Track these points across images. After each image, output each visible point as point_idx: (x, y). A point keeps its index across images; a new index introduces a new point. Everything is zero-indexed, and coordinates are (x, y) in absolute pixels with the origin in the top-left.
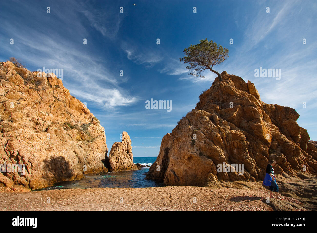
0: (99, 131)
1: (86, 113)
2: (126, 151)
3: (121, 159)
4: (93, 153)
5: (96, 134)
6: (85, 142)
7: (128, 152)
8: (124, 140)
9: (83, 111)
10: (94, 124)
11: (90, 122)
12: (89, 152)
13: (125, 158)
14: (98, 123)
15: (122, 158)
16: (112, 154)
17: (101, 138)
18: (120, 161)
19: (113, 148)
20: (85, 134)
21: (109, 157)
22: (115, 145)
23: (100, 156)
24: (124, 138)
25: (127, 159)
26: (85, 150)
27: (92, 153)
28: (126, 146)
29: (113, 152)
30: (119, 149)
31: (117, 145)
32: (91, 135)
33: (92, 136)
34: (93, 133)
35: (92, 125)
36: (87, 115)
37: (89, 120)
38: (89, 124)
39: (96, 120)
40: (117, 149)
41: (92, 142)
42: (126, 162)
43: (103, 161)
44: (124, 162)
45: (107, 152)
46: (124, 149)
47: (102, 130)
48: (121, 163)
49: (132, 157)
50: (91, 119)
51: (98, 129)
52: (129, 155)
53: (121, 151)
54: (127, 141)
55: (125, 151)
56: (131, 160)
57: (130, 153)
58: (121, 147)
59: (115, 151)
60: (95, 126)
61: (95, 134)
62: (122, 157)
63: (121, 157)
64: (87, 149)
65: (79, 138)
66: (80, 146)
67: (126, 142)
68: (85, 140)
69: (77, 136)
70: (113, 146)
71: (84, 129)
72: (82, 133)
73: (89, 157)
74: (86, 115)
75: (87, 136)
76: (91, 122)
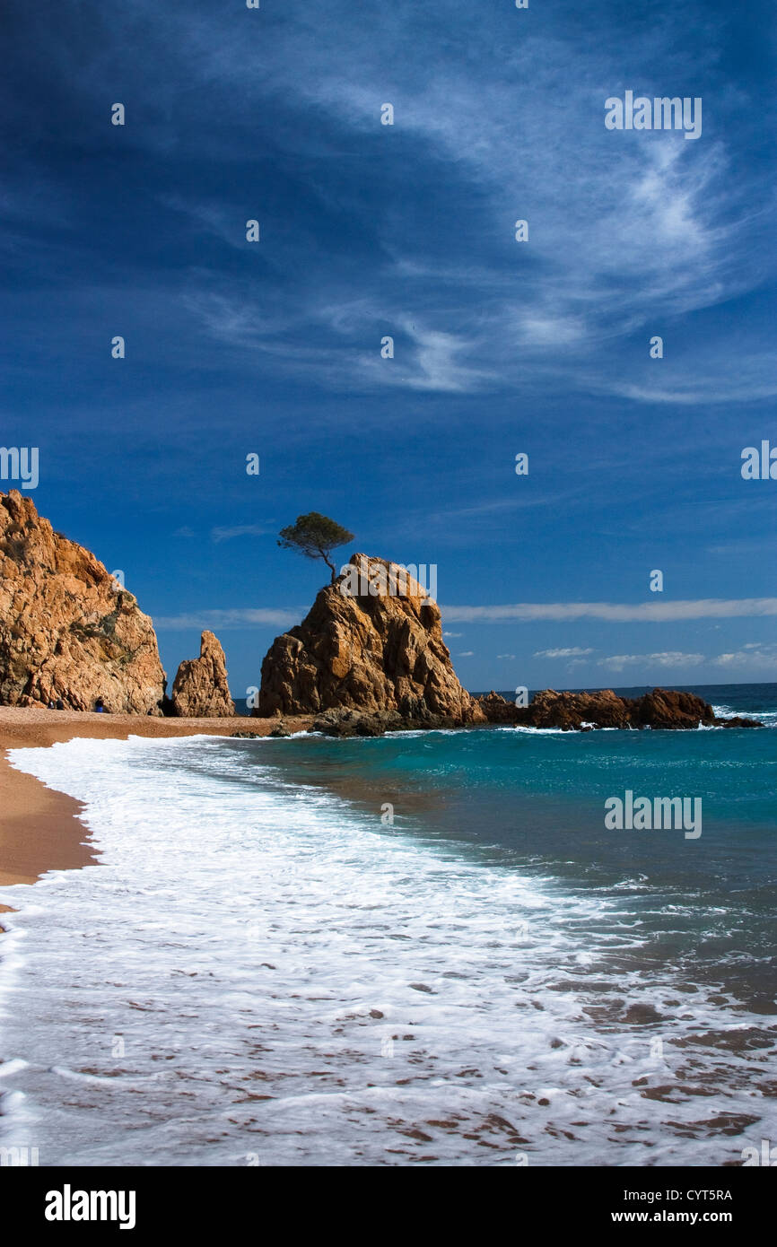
0: (142, 632)
1: (98, 579)
2: (211, 680)
3: (201, 701)
4: (140, 688)
5: (136, 640)
6: (117, 662)
7: (217, 684)
8: (205, 653)
9: (88, 572)
10: (127, 612)
11: (114, 609)
12: (130, 685)
13: (210, 697)
14: (136, 608)
15: (204, 698)
16: (180, 690)
17: (149, 651)
18: (198, 703)
19: (180, 674)
20: (113, 645)
21: (173, 695)
22: (183, 669)
23: (153, 693)
24: (207, 649)
25: (215, 699)
26: (122, 681)
27: (137, 689)
28: (212, 670)
29: (181, 684)
30: (195, 678)
31: (189, 669)
32: (123, 643)
33: (126, 645)
34: (128, 639)
35: (122, 616)
36: (103, 585)
37: (111, 603)
38: (116, 614)
39: (129, 599)
40: (190, 677)
41: (130, 661)
42: (213, 706)
43: (159, 704)
44: (208, 707)
45: (165, 683)
46: (206, 676)
47: (149, 627)
48: (202, 709)
49: (229, 695)
50: (117, 598)
51: (137, 627)
52: (218, 691)
53: (198, 681)
54: (212, 657)
55: (208, 681)
56: (226, 702)
57: (222, 686)
58: (199, 672)
59: (184, 681)
60: (129, 619)
61: (133, 641)
62: (203, 694)
63: (200, 694)
64: (125, 679)
65: (103, 654)
66: (113, 675)
67: (211, 661)
68: (118, 660)
69: (99, 652)
70: (179, 670)
71: (107, 632)
72: (106, 644)
73: (134, 696)
74: (100, 586)
75: (118, 650)
76: (117, 606)
